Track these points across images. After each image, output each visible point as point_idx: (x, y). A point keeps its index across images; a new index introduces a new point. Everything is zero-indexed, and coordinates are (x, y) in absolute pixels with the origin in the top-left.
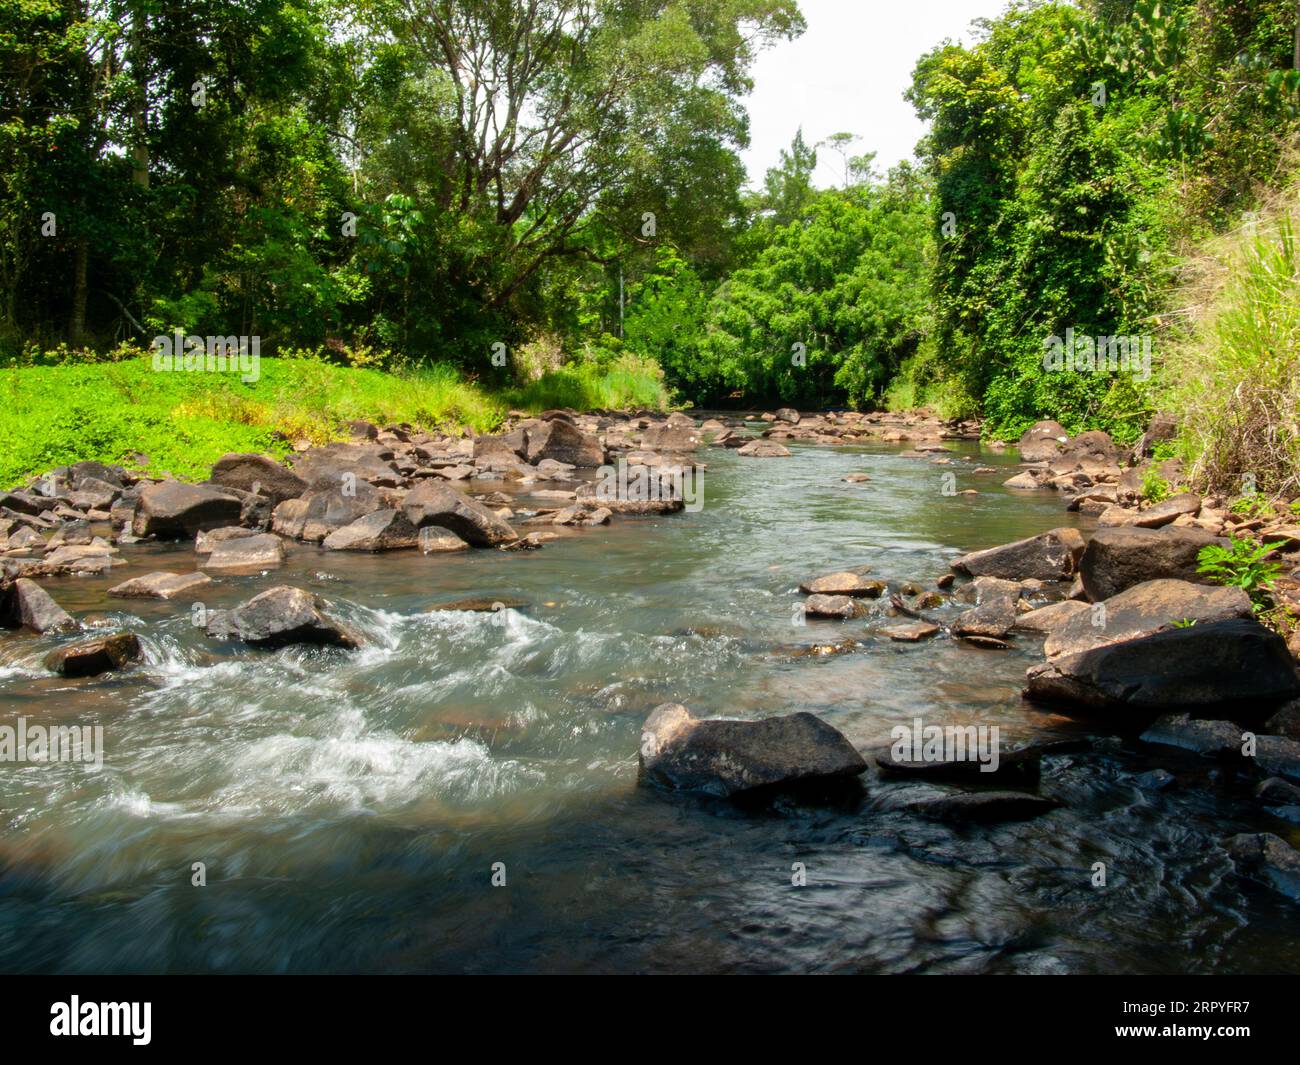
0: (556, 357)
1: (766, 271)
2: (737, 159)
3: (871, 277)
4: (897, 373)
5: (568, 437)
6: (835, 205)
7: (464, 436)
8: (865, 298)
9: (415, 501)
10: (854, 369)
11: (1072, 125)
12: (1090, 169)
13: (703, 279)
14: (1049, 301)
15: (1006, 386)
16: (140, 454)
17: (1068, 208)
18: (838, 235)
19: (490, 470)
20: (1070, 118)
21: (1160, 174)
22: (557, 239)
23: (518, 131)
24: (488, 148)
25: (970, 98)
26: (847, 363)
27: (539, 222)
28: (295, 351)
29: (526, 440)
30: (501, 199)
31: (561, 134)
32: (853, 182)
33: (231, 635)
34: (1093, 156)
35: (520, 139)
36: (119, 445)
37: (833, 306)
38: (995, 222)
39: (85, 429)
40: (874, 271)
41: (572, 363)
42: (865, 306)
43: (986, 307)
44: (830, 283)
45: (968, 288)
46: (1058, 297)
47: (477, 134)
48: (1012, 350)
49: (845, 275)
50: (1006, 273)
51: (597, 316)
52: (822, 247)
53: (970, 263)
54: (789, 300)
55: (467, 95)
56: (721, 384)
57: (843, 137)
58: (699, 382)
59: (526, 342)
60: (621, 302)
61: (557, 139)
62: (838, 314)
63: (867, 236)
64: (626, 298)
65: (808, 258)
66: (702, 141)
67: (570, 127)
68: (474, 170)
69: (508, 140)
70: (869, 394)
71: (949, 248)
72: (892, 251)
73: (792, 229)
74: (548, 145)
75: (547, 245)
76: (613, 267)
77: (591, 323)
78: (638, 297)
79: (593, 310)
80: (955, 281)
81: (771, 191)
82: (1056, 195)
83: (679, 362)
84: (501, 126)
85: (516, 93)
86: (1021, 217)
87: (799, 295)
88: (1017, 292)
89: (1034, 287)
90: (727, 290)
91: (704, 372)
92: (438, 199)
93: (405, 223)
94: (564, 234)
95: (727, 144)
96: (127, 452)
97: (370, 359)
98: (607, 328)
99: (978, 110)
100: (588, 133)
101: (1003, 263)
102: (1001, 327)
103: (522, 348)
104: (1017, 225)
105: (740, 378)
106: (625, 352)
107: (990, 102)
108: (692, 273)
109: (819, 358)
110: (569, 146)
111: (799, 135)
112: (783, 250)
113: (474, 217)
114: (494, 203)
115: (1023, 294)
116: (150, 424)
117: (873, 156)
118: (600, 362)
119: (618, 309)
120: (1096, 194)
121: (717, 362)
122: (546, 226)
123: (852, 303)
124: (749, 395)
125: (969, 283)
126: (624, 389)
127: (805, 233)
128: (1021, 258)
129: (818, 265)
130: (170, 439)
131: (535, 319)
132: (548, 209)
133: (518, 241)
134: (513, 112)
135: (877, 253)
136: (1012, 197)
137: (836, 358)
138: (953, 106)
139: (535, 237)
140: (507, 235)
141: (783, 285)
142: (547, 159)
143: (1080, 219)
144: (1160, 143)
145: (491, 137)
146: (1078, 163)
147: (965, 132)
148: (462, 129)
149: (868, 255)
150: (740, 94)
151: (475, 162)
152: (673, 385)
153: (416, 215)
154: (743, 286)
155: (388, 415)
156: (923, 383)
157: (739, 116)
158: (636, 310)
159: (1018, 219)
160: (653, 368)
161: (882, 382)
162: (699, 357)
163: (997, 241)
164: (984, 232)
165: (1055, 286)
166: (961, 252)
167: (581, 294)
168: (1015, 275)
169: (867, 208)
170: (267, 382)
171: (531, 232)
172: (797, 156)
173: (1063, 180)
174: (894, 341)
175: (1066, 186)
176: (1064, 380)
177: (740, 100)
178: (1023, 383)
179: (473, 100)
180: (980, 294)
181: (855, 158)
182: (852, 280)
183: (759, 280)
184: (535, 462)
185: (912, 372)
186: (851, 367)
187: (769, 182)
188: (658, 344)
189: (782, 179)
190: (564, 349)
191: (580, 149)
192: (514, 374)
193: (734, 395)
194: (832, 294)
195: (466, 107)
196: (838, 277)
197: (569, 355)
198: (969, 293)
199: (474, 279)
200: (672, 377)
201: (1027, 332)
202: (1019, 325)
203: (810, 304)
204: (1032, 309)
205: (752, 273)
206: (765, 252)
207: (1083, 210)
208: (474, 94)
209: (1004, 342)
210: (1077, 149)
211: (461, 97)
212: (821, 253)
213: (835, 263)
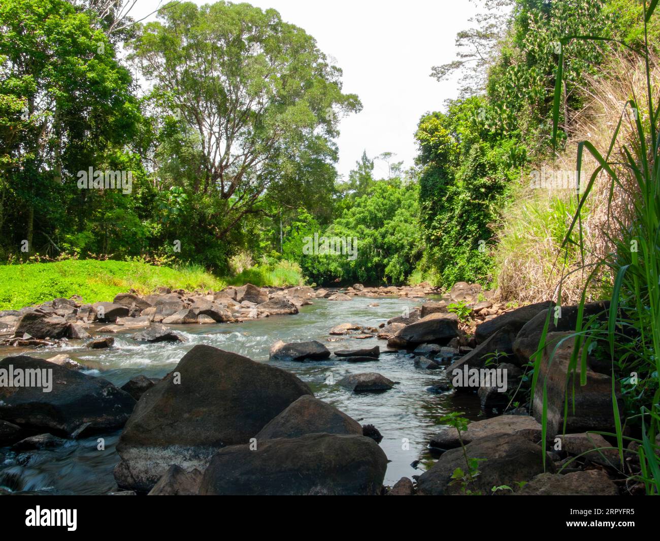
0: (249, 262)
1: (351, 220)
2: (333, 168)
3: (401, 221)
4: (415, 268)
5: (254, 292)
6: (383, 187)
7: (208, 294)
8: (399, 233)
9: (196, 307)
10: (394, 266)
11: (477, 152)
12: (486, 172)
13: (320, 224)
14: (470, 231)
15: (452, 269)
16: (78, 297)
17: (476, 189)
18: (385, 202)
19: (221, 304)
20: (476, 149)
21: (518, 173)
22: (249, 206)
23: (230, 157)
24: (217, 164)
25: (433, 141)
26: (391, 263)
27: (241, 198)
28: (133, 258)
29: (236, 293)
30: (223, 187)
31: (250, 157)
32: (393, 176)
33: (143, 339)
34: (487, 166)
35: (231, 160)
36: (70, 293)
37: (384, 236)
38: (445, 196)
39: (56, 287)
40: (402, 219)
41: (257, 265)
42: (398, 235)
43: (443, 234)
44: (382, 225)
45: (434, 226)
46: (473, 229)
47: (212, 157)
48: (454, 253)
49: (389, 221)
50: (451, 218)
51: (269, 242)
52: (377, 207)
53: (435, 214)
54: (362, 233)
55: (207, 139)
56: (330, 275)
57: (387, 154)
58: (319, 274)
59: (235, 255)
60: (281, 235)
61: (249, 159)
62: (386, 240)
63: (399, 202)
64: (283, 234)
65: (370, 212)
66: (316, 160)
67: (255, 154)
68: (210, 174)
69: (226, 160)
70: (402, 278)
71: (425, 208)
72: (411, 209)
73: (363, 199)
74: (245, 162)
75: (244, 208)
76: (277, 219)
77: (266, 246)
78: (289, 233)
79: (267, 240)
80: (428, 223)
81: (352, 181)
82: (471, 184)
83: (310, 264)
84: (223, 154)
85: (229, 139)
86: (457, 194)
87: (367, 231)
88: (456, 227)
89: (463, 225)
90: (332, 229)
91: (322, 270)
92: (193, 187)
93: (179, 200)
94: (252, 203)
95: (328, 161)
96: (73, 296)
97: (166, 260)
98: (274, 248)
99: (436, 146)
100: (264, 157)
101: (449, 214)
102: (449, 243)
103: (233, 258)
104: (455, 197)
105: (340, 272)
106: (283, 260)
107: (441, 143)
108: (315, 221)
109: (377, 261)
110: (254, 163)
111: (365, 154)
112: (359, 209)
113: (210, 196)
114: (219, 189)
115: (458, 228)
116: (80, 286)
117: (402, 163)
118: (271, 264)
119: (280, 239)
120: (489, 183)
121: (328, 264)
122: (244, 199)
123: (392, 234)
124: (344, 280)
125: (434, 223)
126: (282, 277)
127: (369, 201)
128: (457, 212)
129: (376, 216)
130: (88, 291)
131: (238, 244)
132: (245, 192)
133: (231, 206)
134: (228, 147)
135: (404, 210)
136: (453, 185)
137: (386, 261)
138: (425, 145)
139: (239, 205)
140: (226, 204)
141: (359, 226)
142: (244, 169)
143: (482, 194)
144: (508, 162)
145: (218, 159)
146: (480, 169)
147: (431, 157)
148: (204, 154)
149: (399, 211)
150: (334, 137)
151: (210, 171)
152: (306, 275)
153: (184, 195)
154: (340, 227)
155: (174, 286)
156: (425, 271)
157: (333, 148)
158: (288, 240)
159: (456, 195)
160: (296, 267)
161: (408, 273)
162: (319, 262)
163: (446, 204)
164: (440, 200)
165: (472, 224)
166: (431, 209)
167: (261, 232)
168: (455, 219)
169: (399, 188)
170: (120, 271)
171: (237, 202)
172: (364, 164)
173: (474, 177)
174: (413, 252)
175: (475, 180)
176: (477, 265)
177: (334, 140)
178: (460, 268)
179: (209, 142)
180: (439, 228)
181: (393, 164)
182: (392, 223)
183: (347, 224)
184: (240, 302)
185: (420, 267)
186: (393, 265)
187: (351, 177)
188: (299, 256)
189: (358, 175)
190: (253, 258)
191: (259, 165)
192: (229, 270)
193: (337, 280)
194: (383, 230)
195: (206, 145)
196: (385, 222)
197: (256, 261)
198: (435, 228)
199: (210, 225)
200: (306, 271)
201: (460, 245)
202: (457, 242)
203: (372, 235)
204: (463, 234)
205: (344, 221)
206: (351, 210)
207: (483, 190)
208: (210, 139)
209: (451, 249)
210: (480, 163)
211: (203, 141)
212: (377, 210)
213: (384, 215)
